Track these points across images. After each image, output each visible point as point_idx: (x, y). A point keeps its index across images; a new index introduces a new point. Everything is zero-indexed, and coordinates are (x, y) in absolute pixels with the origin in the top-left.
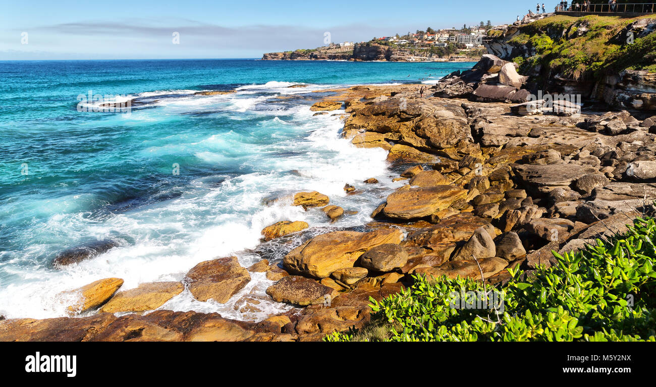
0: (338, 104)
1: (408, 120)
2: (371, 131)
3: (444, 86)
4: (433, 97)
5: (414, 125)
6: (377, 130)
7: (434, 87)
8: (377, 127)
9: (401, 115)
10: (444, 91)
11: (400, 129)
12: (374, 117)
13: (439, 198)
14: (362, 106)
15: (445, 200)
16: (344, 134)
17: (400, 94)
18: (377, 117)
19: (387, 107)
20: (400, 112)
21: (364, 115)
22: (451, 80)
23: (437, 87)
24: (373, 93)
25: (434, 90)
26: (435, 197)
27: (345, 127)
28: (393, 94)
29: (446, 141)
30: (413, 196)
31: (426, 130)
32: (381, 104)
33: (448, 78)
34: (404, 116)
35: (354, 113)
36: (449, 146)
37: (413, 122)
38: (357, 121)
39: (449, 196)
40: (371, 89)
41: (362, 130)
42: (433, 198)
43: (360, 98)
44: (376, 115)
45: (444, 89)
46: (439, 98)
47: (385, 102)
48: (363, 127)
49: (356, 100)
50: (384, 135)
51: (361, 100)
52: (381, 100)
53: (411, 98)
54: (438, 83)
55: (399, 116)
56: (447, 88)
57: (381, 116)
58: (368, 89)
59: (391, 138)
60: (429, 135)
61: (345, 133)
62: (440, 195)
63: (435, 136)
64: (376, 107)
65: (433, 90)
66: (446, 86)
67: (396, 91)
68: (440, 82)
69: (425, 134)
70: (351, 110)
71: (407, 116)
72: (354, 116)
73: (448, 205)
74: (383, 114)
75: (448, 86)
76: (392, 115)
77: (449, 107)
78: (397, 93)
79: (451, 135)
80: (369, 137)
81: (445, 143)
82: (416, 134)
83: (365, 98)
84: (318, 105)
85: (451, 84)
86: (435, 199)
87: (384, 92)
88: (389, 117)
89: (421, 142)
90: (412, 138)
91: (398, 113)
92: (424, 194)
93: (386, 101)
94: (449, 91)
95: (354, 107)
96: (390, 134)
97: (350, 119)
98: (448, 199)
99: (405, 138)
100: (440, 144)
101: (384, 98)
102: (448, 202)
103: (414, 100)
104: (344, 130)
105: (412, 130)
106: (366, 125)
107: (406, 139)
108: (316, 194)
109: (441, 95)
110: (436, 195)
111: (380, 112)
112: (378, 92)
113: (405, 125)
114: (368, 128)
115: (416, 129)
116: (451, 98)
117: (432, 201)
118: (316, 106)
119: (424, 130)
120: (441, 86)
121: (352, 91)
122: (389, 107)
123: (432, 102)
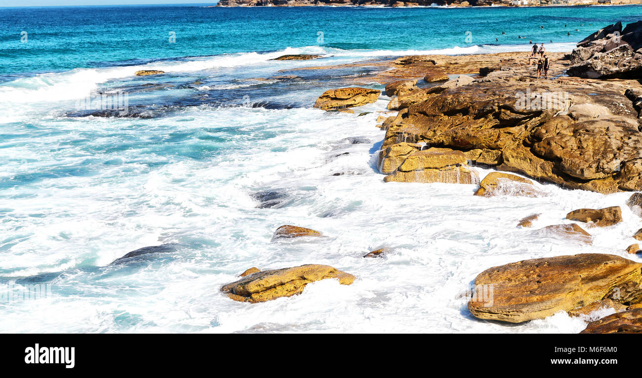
0: (372, 92)
1: (515, 123)
2: (440, 145)
3: (589, 55)
4: (566, 77)
5: (529, 134)
6: (452, 144)
7: (567, 57)
8: (453, 138)
9: (500, 113)
10: (588, 64)
11: (499, 143)
12: (446, 118)
13: (583, 279)
14: (422, 97)
15: (595, 283)
16: (385, 154)
17: (499, 72)
18: (452, 118)
19: (471, 98)
20: (500, 108)
21: (425, 114)
22: (604, 42)
23: (574, 58)
24: (443, 71)
25: (569, 62)
26: (574, 278)
27: (387, 138)
28: (484, 72)
29: (594, 165)
30: (528, 277)
31: (553, 144)
32: (458, 92)
33: (597, 39)
34: (507, 115)
35: (406, 110)
36: (602, 175)
37: (526, 127)
38: (411, 127)
39: (604, 276)
40: (439, 63)
41: (422, 144)
42: (571, 280)
43: (416, 81)
44: (451, 113)
45: (590, 61)
46: (579, 79)
47: (468, 88)
48: (423, 138)
49: (409, 85)
50: (466, 153)
51: (417, 84)
52: (460, 84)
53: (521, 80)
54: (576, 49)
55: (497, 116)
56: (596, 58)
57: (460, 116)
58: (434, 62)
59: (481, 160)
60: (558, 152)
61: (388, 151)
62: (584, 274)
63: (571, 156)
64: (449, 98)
65: (565, 62)
66: (592, 55)
67: (490, 66)
68: (581, 48)
69: (551, 152)
70: (397, 106)
71: (514, 115)
72: (405, 116)
73: (603, 294)
74: (465, 111)
75: (597, 54)
76: (482, 114)
77: (599, 98)
78: (492, 70)
79: (605, 153)
80: (435, 157)
81: (593, 169)
82: (533, 151)
83: (426, 81)
84: (332, 95)
85: (603, 51)
86: (573, 283)
87: (466, 69)
88: (477, 117)
89: (543, 168)
90: (525, 159)
91: (494, 110)
92: (551, 273)
93: (468, 85)
94: (599, 65)
95: (405, 99)
96: (480, 151)
97: (397, 122)
98: (601, 283)
99: (511, 159)
100: (582, 171)
101: (466, 79)
102: (601, 288)
103: (528, 82)
104: (386, 145)
105: (525, 144)
106: (430, 134)
107: (513, 162)
108: (331, 272)
109: (582, 72)
110: (577, 274)
111: (458, 108)
112: (453, 66)
113: (509, 133)
114: (434, 140)
115: (533, 142)
116: (604, 78)
117: (568, 286)
118: (327, 97)
119: (549, 144)
120: (583, 54)
121: (400, 68)
122: (477, 98)
123: (565, 86)
